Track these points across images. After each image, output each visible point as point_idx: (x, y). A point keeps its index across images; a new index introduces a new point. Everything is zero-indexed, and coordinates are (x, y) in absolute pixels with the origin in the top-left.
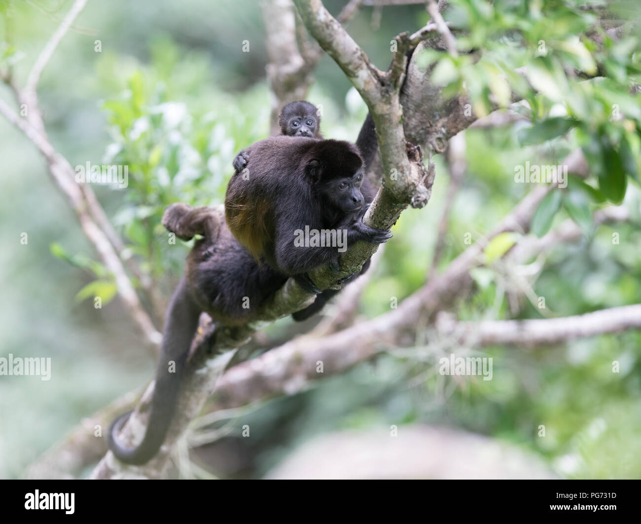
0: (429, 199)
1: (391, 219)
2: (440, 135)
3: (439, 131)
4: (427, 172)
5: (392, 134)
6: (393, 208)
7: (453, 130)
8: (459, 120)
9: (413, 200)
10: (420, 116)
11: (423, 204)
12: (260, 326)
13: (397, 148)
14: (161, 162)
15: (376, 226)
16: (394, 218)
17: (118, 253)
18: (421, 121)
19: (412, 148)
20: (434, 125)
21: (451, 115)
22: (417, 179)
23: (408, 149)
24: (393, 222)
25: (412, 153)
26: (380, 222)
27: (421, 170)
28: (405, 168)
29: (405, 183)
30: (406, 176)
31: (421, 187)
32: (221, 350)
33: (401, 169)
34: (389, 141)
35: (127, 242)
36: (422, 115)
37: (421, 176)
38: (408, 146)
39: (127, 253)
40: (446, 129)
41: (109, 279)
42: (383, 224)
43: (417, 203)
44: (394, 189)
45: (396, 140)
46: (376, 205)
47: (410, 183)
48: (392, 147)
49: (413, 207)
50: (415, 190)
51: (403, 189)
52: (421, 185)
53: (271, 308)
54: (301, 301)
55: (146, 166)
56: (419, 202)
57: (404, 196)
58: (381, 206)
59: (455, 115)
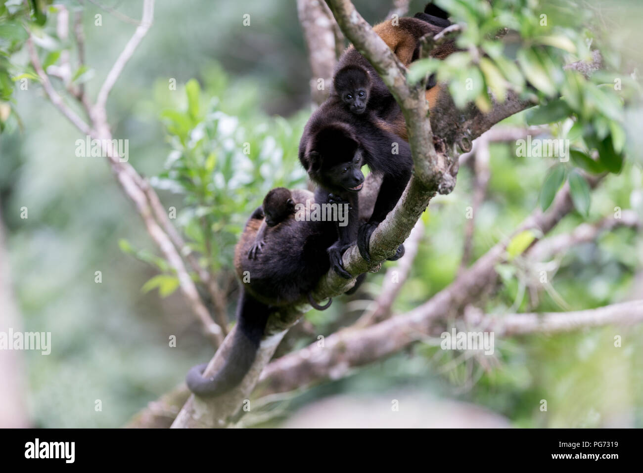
0: (454, 186)
1: (421, 206)
2: (466, 136)
3: (465, 132)
4: (452, 162)
5: (420, 127)
6: (423, 196)
7: (478, 132)
8: (483, 122)
9: (440, 187)
10: (448, 119)
11: (449, 191)
12: (306, 309)
13: (425, 139)
14: (217, 168)
15: (408, 212)
16: (424, 205)
17: (178, 251)
18: (449, 123)
19: (439, 141)
20: (460, 126)
21: (476, 118)
22: (443, 168)
23: (435, 141)
24: (423, 209)
25: (439, 145)
26: (411, 209)
27: (447, 160)
28: (432, 158)
29: (433, 172)
30: (434, 165)
31: (447, 175)
32: (272, 332)
33: (428, 159)
34: (418, 133)
35: (187, 240)
36: (449, 117)
37: (447, 165)
38: (435, 139)
39: (187, 250)
40: (471, 130)
41: (172, 273)
42: (414, 211)
43: (443, 189)
44: (423, 177)
45: (424, 132)
46: (408, 194)
47: (437, 172)
48: (421, 139)
49: (441, 193)
50: (441, 178)
51: (430, 178)
52: (447, 173)
53: (316, 292)
54: (343, 285)
55: (202, 172)
56: (446, 189)
57: (432, 183)
58: (412, 195)
59: (479, 117)
